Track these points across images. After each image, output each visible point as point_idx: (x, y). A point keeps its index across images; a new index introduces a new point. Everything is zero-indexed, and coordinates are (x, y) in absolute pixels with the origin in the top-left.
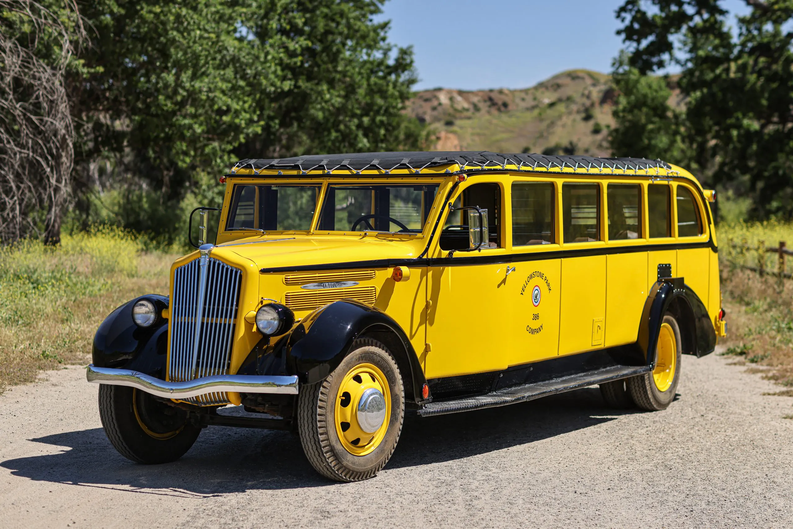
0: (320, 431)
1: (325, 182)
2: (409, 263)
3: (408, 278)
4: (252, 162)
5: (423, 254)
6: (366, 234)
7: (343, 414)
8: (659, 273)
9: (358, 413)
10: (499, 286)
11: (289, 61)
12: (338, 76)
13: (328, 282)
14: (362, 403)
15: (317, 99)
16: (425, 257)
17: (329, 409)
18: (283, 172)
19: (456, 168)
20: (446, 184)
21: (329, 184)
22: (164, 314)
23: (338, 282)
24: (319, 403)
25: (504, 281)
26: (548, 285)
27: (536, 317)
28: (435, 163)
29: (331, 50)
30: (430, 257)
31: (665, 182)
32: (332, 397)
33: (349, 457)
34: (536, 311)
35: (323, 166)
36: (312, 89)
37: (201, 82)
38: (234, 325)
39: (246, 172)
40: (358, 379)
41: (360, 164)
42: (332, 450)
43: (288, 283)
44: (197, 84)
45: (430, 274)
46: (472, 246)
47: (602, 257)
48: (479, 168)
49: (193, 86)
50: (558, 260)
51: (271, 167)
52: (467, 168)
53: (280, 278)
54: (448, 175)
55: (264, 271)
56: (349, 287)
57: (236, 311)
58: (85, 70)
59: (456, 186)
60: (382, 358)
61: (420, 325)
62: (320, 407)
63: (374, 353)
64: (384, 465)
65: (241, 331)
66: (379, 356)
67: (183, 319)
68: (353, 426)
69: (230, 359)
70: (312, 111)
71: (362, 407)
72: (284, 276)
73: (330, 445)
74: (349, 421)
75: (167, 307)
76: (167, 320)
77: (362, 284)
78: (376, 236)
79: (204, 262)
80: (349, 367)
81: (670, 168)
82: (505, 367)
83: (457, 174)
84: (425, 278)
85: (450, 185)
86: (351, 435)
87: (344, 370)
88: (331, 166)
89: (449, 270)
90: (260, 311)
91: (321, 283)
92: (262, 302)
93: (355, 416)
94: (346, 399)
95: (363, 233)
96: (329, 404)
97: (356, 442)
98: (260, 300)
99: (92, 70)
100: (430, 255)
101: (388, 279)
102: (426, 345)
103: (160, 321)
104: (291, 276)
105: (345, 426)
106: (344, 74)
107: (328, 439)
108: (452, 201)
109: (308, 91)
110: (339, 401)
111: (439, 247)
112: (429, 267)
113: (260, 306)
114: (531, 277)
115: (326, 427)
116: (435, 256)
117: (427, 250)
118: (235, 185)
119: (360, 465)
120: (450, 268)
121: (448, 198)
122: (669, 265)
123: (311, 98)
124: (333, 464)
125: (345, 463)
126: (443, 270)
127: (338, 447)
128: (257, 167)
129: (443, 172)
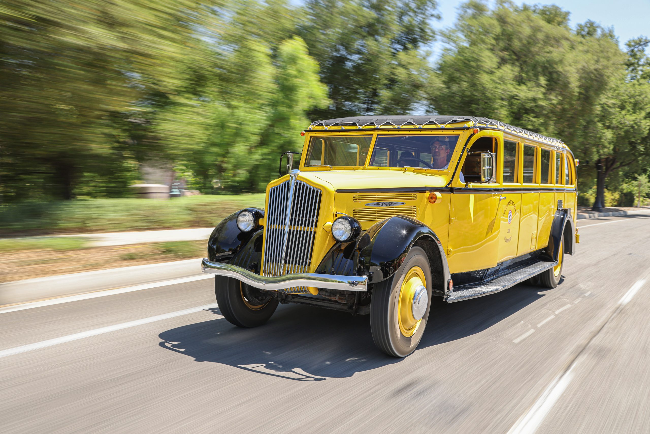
1: (375, 133)
2: (440, 190)
4: (323, 122)
5: (449, 184)
6: (405, 169)
8: (557, 205)
13: (384, 201)
16: (450, 186)
18: (344, 128)
19: (471, 124)
21: (378, 135)
22: (261, 222)
27: (509, 231)
28: (454, 121)
30: (453, 186)
35: (373, 123)
38: (315, 233)
39: (320, 128)
41: (399, 122)
43: (356, 201)
46: (483, 179)
48: (484, 125)
50: (520, 195)
51: (337, 124)
53: (350, 196)
54: (466, 129)
55: (338, 191)
56: (399, 205)
57: (317, 221)
59: (471, 136)
67: (275, 227)
69: (311, 259)
75: (263, 217)
76: (262, 227)
77: (407, 204)
78: (413, 171)
79: (292, 184)
83: (471, 128)
85: (467, 136)
88: (379, 122)
90: (335, 223)
92: (336, 215)
95: (403, 169)
98: (335, 213)
102: (448, 249)
103: (257, 227)
104: (358, 196)
108: (469, 147)
112: (452, 194)
113: (335, 218)
114: (508, 204)
116: (457, 186)
117: (451, 181)
118: (311, 137)
121: (466, 144)
122: (562, 201)
128: (327, 125)
129: (462, 126)
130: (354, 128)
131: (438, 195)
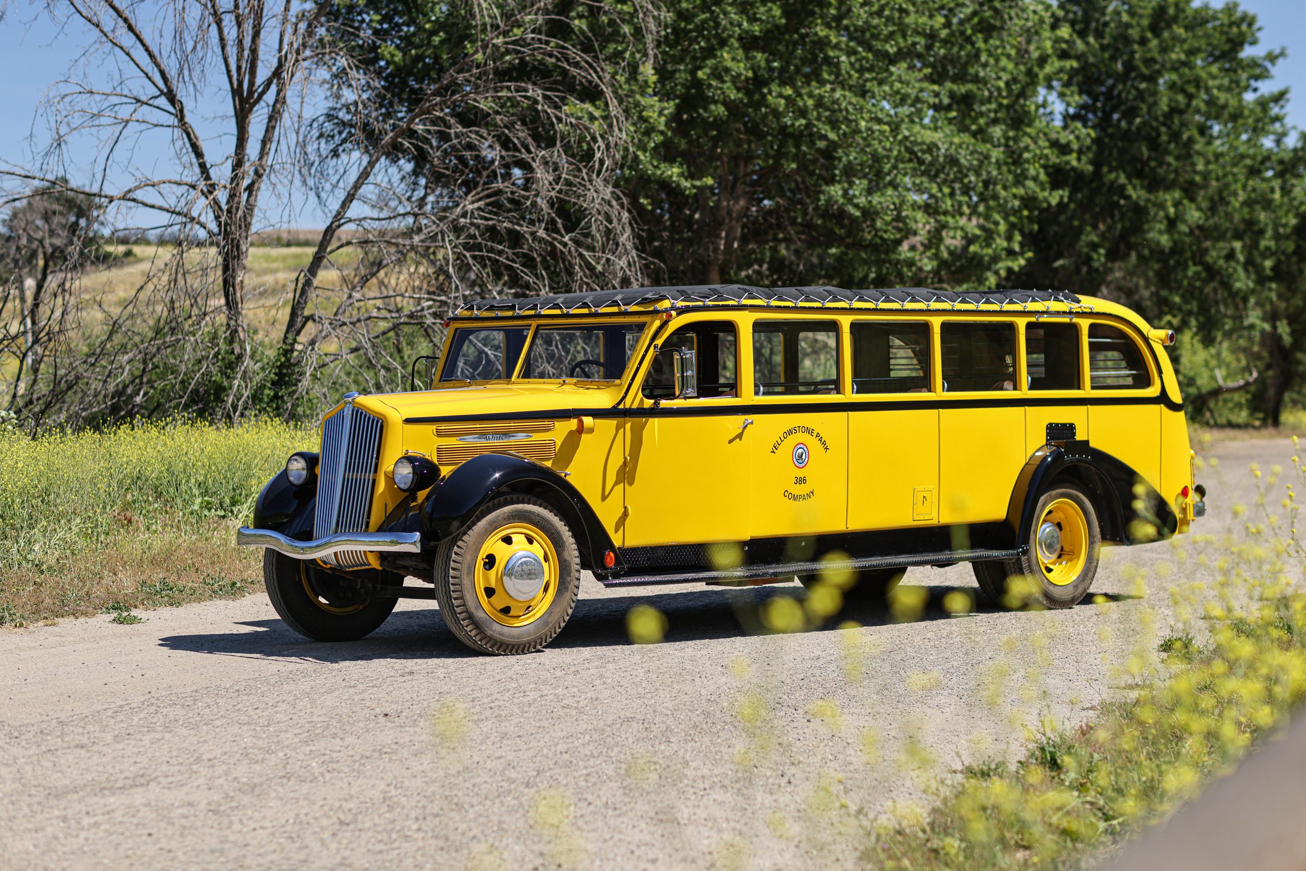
0: (454, 595)
1: (534, 323)
2: (597, 414)
3: (591, 431)
5: (619, 403)
6: (564, 381)
7: (486, 579)
8: (1048, 434)
9: (505, 579)
10: (730, 442)
11: (1057, 161)
12: (1198, 178)
13: (494, 433)
14: (510, 566)
15: (1156, 215)
16: (621, 406)
17: (464, 571)
18: (500, 314)
19: (666, 304)
20: (652, 323)
21: (538, 326)
22: (315, 471)
23: (506, 434)
24: (452, 564)
25: (740, 436)
26: (824, 443)
27: (801, 480)
28: (646, 299)
29: (1181, 138)
30: (627, 406)
31: (1066, 320)
32: (468, 558)
33: (496, 627)
34: (800, 473)
36: (1148, 200)
37: (883, 195)
38: (374, 481)
39: (469, 314)
40: (508, 540)
41: (572, 302)
42: (470, 617)
43: (439, 434)
44: (876, 199)
45: (628, 426)
46: (678, 393)
47: (933, 412)
48: (700, 303)
49: (870, 202)
50: (844, 414)
51: (491, 308)
52: (680, 304)
53: (432, 428)
54: (656, 312)
55: (408, 421)
56: (521, 439)
57: (377, 465)
58: (686, 184)
59: (664, 324)
60: (543, 518)
61: (616, 484)
62: (453, 569)
63: (530, 512)
64: (549, 640)
65: (381, 486)
66: (538, 515)
67: (329, 475)
68: (499, 591)
69: (369, 516)
70: (1151, 235)
71: (509, 571)
72: (434, 427)
73: (467, 611)
74: (493, 585)
75: (317, 463)
76: (316, 476)
77: (537, 437)
78: (575, 384)
79: (348, 412)
80: (494, 527)
81: (1078, 301)
82: (748, 538)
83: (666, 311)
84: (621, 431)
85: (657, 323)
86: (499, 601)
87: (486, 529)
88: (545, 304)
89: (655, 423)
90: (397, 465)
91: (483, 435)
92: (404, 455)
93: (500, 581)
94: (490, 561)
95: (561, 381)
96: (465, 566)
97: (506, 610)
98: (400, 452)
99: (698, 183)
100: (628, 403)
101: (571, 432)
102: (625, 508)
103: (312, 478)
104: (444, 426)
105: (490, 592)
106: (1206, 175)
107: (464, 605)
108: (659, 342)
109: (1142, 203)
110: (480, 563)
111: (640, 395)
112: (627, 419)
113: (400, 458)
114: (790, 432)
115: (461, 591)
116: (635, 406)
117: (624, 398)
118: (456, 329)
119: (513, 637)
120: (656, 420)
121: (653, 338)
122: (1071, 425)
123: (1148, 213)
124: (473, 633)
125: (489, 632)
126: (646, 422)
127: (479, 615)
128: (479, 309)
129: (651, 309)
130: (510, 313)
131: (588, 421)
